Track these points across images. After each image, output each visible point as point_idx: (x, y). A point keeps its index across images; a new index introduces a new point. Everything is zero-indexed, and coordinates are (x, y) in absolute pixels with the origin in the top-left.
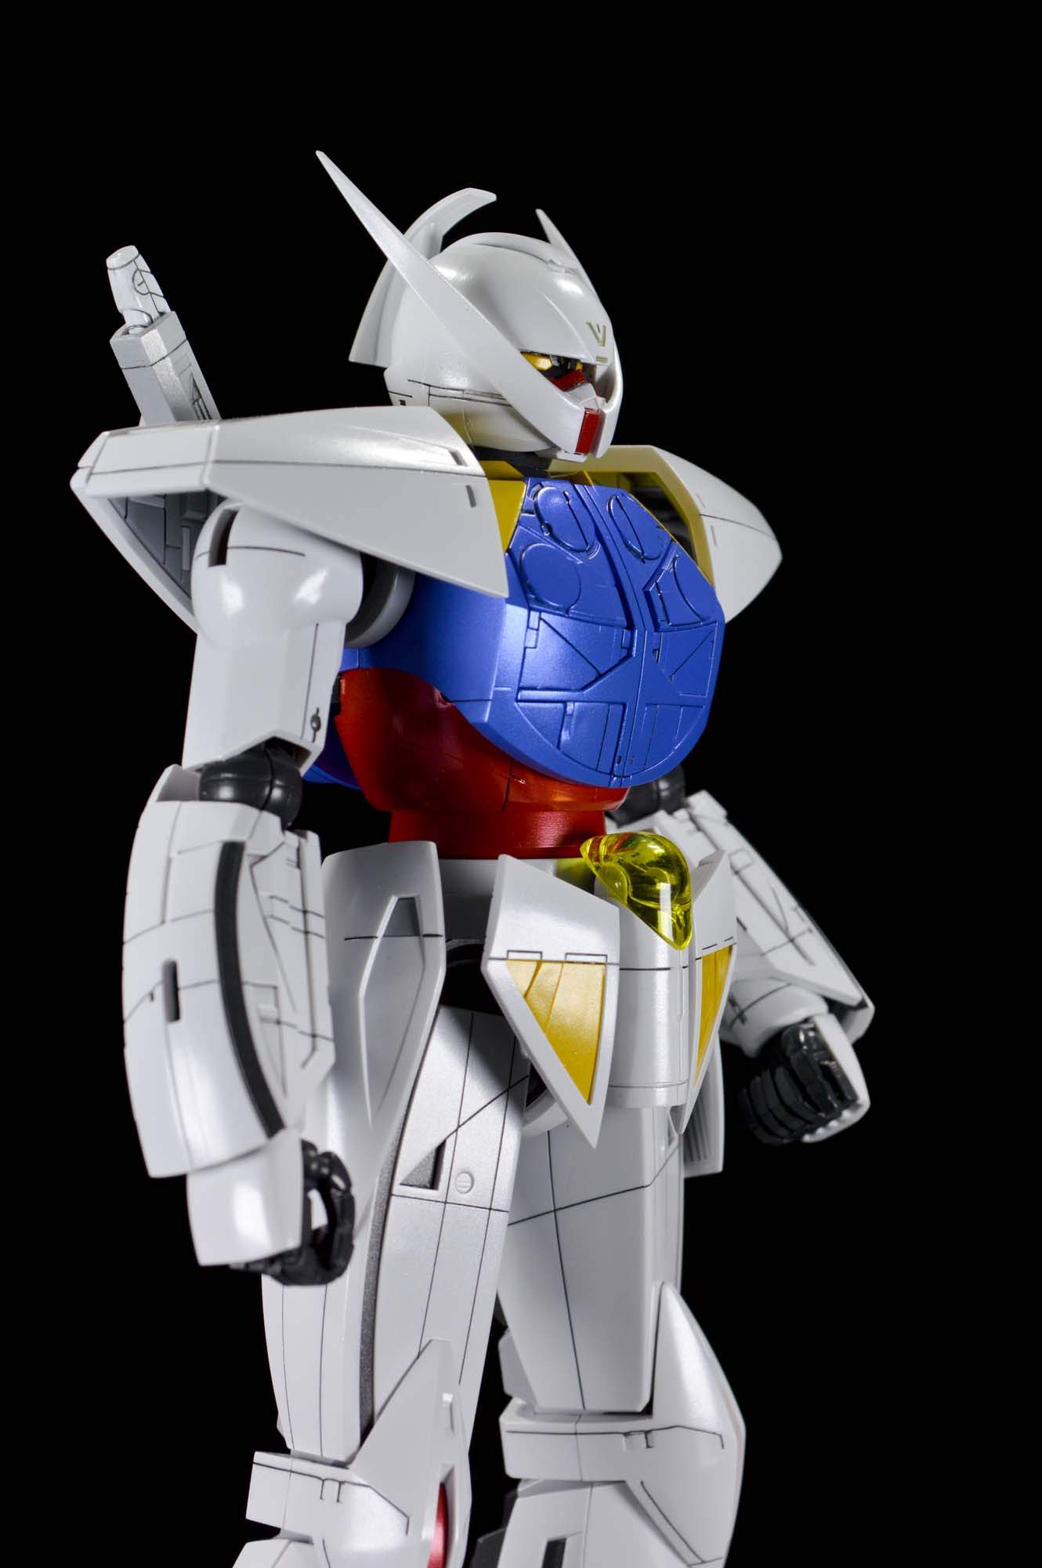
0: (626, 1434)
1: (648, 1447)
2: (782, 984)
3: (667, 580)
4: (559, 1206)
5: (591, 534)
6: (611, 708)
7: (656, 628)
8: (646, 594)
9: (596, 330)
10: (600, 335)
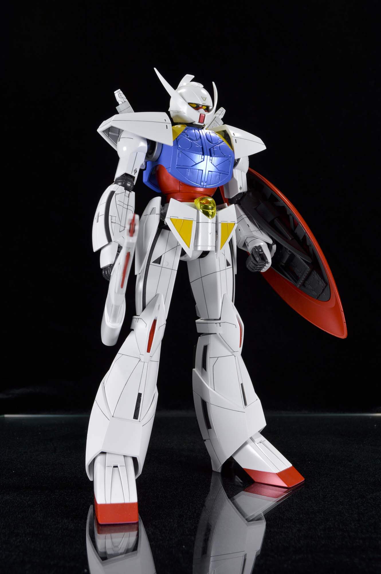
0: (216, 323)
1: (220, 326)
2: (255, 238)
3: (217, 148)
4: (202, 276)
5: (198, 137)
6: (199, 171)
7: (211, 156)
8: (210, 149)
9: (203, 98)
10: (204, 99)
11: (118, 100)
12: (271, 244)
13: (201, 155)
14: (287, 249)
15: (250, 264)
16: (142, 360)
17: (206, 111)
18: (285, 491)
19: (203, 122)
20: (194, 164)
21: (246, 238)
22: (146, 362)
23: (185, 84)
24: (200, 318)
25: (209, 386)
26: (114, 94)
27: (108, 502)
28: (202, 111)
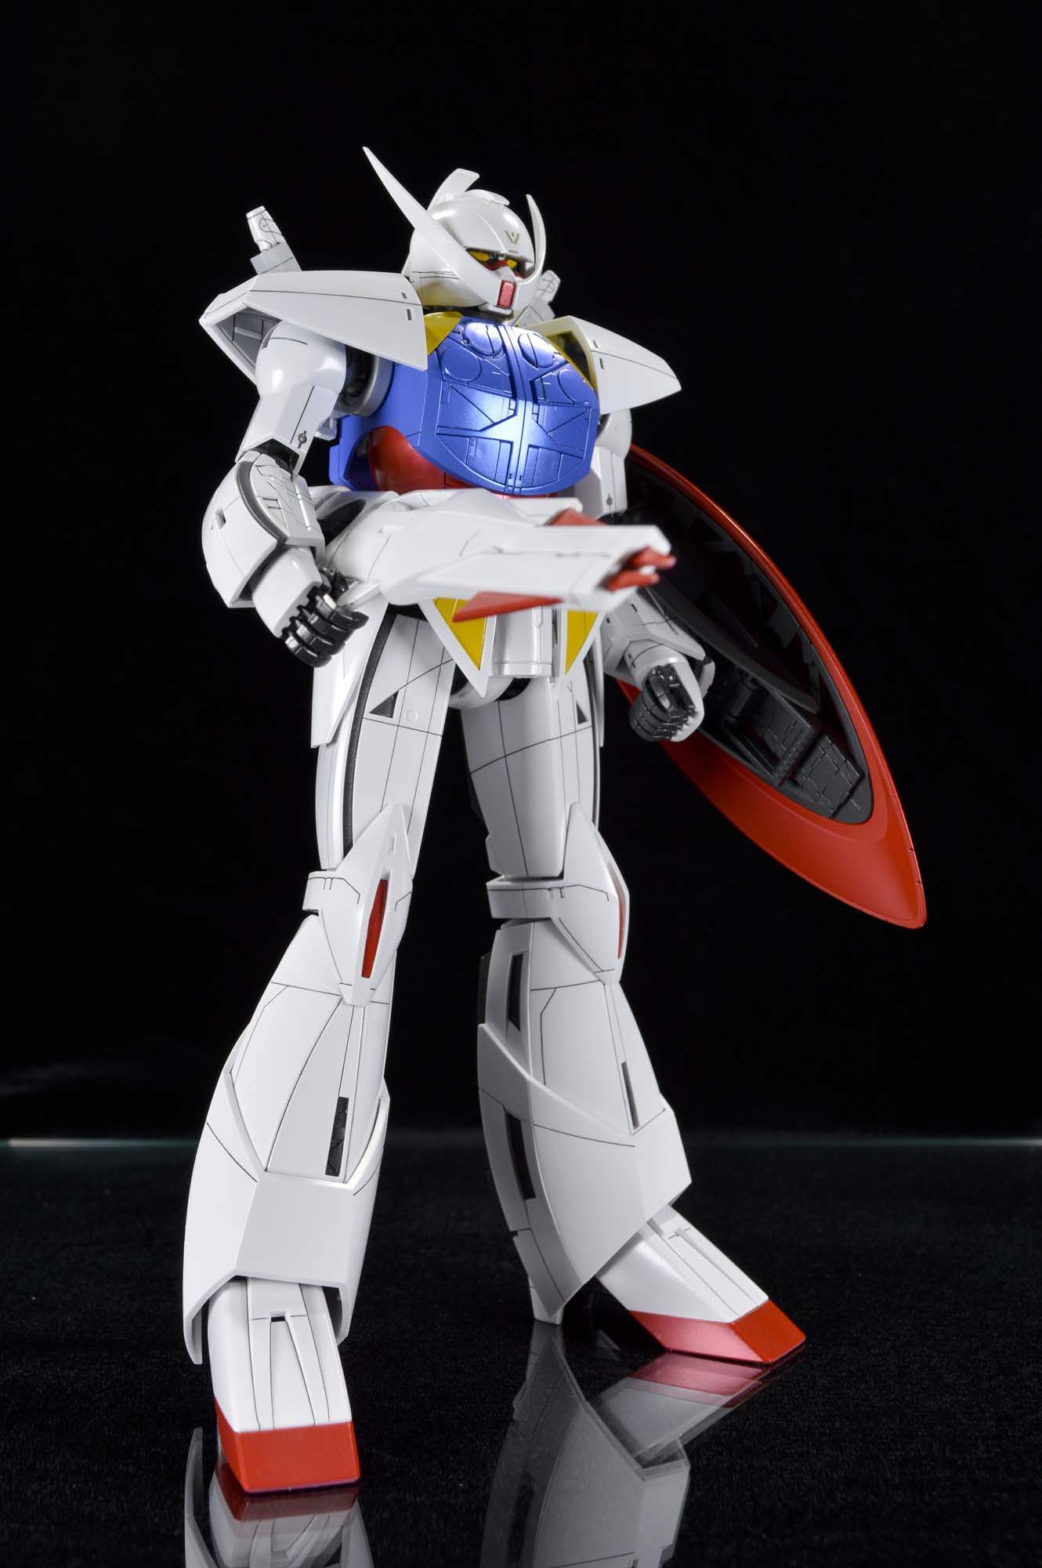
0: (549, 889)
1: (562, 897)
2: (655, 644)
3: (550, 379)
4: (507, 753)
5: (498, 347)
6: (502, 444)
7: (535, 401)
8: (532, 383)
9: (511, 235)
10: (513, 239)
11: (256, 239)
12: (700, 661)
13: (508, 399)
14: (747, 675)
15: (642, 719)
16: (348, 999)
17: (516, 275)
18: (755, 1374)
19: (509, 307)
20: (485, 426)
21: (627, 644)
22: (358, 1007)
23: (449, 197)
24: (499, 875)
25: (529, 1074)
26: (245, 220)
27: (267, 1425)
28: (507, 272)
